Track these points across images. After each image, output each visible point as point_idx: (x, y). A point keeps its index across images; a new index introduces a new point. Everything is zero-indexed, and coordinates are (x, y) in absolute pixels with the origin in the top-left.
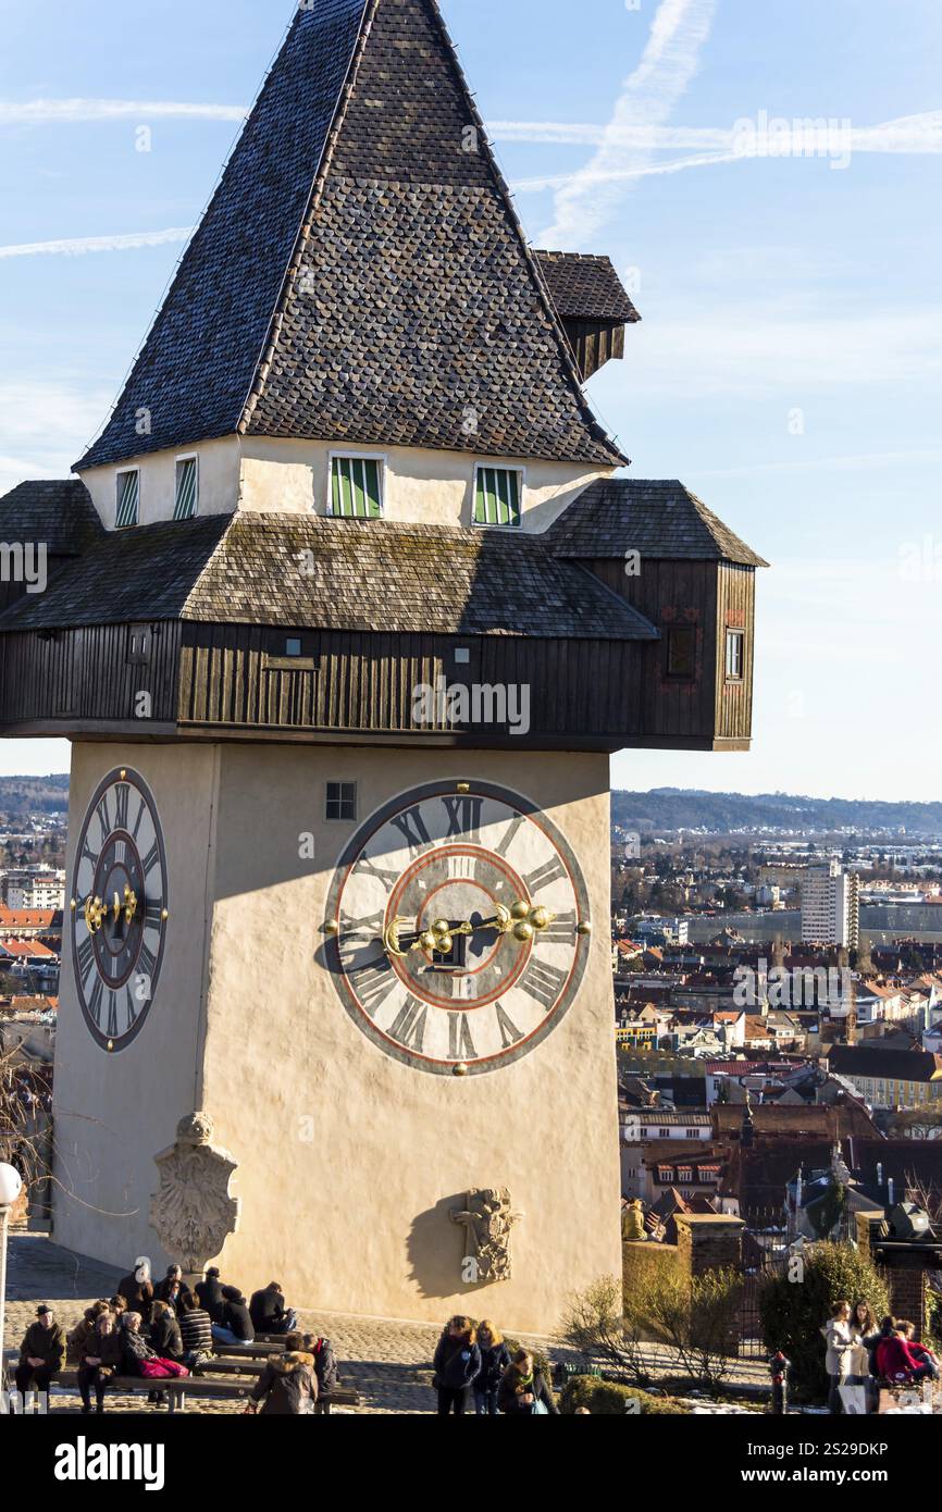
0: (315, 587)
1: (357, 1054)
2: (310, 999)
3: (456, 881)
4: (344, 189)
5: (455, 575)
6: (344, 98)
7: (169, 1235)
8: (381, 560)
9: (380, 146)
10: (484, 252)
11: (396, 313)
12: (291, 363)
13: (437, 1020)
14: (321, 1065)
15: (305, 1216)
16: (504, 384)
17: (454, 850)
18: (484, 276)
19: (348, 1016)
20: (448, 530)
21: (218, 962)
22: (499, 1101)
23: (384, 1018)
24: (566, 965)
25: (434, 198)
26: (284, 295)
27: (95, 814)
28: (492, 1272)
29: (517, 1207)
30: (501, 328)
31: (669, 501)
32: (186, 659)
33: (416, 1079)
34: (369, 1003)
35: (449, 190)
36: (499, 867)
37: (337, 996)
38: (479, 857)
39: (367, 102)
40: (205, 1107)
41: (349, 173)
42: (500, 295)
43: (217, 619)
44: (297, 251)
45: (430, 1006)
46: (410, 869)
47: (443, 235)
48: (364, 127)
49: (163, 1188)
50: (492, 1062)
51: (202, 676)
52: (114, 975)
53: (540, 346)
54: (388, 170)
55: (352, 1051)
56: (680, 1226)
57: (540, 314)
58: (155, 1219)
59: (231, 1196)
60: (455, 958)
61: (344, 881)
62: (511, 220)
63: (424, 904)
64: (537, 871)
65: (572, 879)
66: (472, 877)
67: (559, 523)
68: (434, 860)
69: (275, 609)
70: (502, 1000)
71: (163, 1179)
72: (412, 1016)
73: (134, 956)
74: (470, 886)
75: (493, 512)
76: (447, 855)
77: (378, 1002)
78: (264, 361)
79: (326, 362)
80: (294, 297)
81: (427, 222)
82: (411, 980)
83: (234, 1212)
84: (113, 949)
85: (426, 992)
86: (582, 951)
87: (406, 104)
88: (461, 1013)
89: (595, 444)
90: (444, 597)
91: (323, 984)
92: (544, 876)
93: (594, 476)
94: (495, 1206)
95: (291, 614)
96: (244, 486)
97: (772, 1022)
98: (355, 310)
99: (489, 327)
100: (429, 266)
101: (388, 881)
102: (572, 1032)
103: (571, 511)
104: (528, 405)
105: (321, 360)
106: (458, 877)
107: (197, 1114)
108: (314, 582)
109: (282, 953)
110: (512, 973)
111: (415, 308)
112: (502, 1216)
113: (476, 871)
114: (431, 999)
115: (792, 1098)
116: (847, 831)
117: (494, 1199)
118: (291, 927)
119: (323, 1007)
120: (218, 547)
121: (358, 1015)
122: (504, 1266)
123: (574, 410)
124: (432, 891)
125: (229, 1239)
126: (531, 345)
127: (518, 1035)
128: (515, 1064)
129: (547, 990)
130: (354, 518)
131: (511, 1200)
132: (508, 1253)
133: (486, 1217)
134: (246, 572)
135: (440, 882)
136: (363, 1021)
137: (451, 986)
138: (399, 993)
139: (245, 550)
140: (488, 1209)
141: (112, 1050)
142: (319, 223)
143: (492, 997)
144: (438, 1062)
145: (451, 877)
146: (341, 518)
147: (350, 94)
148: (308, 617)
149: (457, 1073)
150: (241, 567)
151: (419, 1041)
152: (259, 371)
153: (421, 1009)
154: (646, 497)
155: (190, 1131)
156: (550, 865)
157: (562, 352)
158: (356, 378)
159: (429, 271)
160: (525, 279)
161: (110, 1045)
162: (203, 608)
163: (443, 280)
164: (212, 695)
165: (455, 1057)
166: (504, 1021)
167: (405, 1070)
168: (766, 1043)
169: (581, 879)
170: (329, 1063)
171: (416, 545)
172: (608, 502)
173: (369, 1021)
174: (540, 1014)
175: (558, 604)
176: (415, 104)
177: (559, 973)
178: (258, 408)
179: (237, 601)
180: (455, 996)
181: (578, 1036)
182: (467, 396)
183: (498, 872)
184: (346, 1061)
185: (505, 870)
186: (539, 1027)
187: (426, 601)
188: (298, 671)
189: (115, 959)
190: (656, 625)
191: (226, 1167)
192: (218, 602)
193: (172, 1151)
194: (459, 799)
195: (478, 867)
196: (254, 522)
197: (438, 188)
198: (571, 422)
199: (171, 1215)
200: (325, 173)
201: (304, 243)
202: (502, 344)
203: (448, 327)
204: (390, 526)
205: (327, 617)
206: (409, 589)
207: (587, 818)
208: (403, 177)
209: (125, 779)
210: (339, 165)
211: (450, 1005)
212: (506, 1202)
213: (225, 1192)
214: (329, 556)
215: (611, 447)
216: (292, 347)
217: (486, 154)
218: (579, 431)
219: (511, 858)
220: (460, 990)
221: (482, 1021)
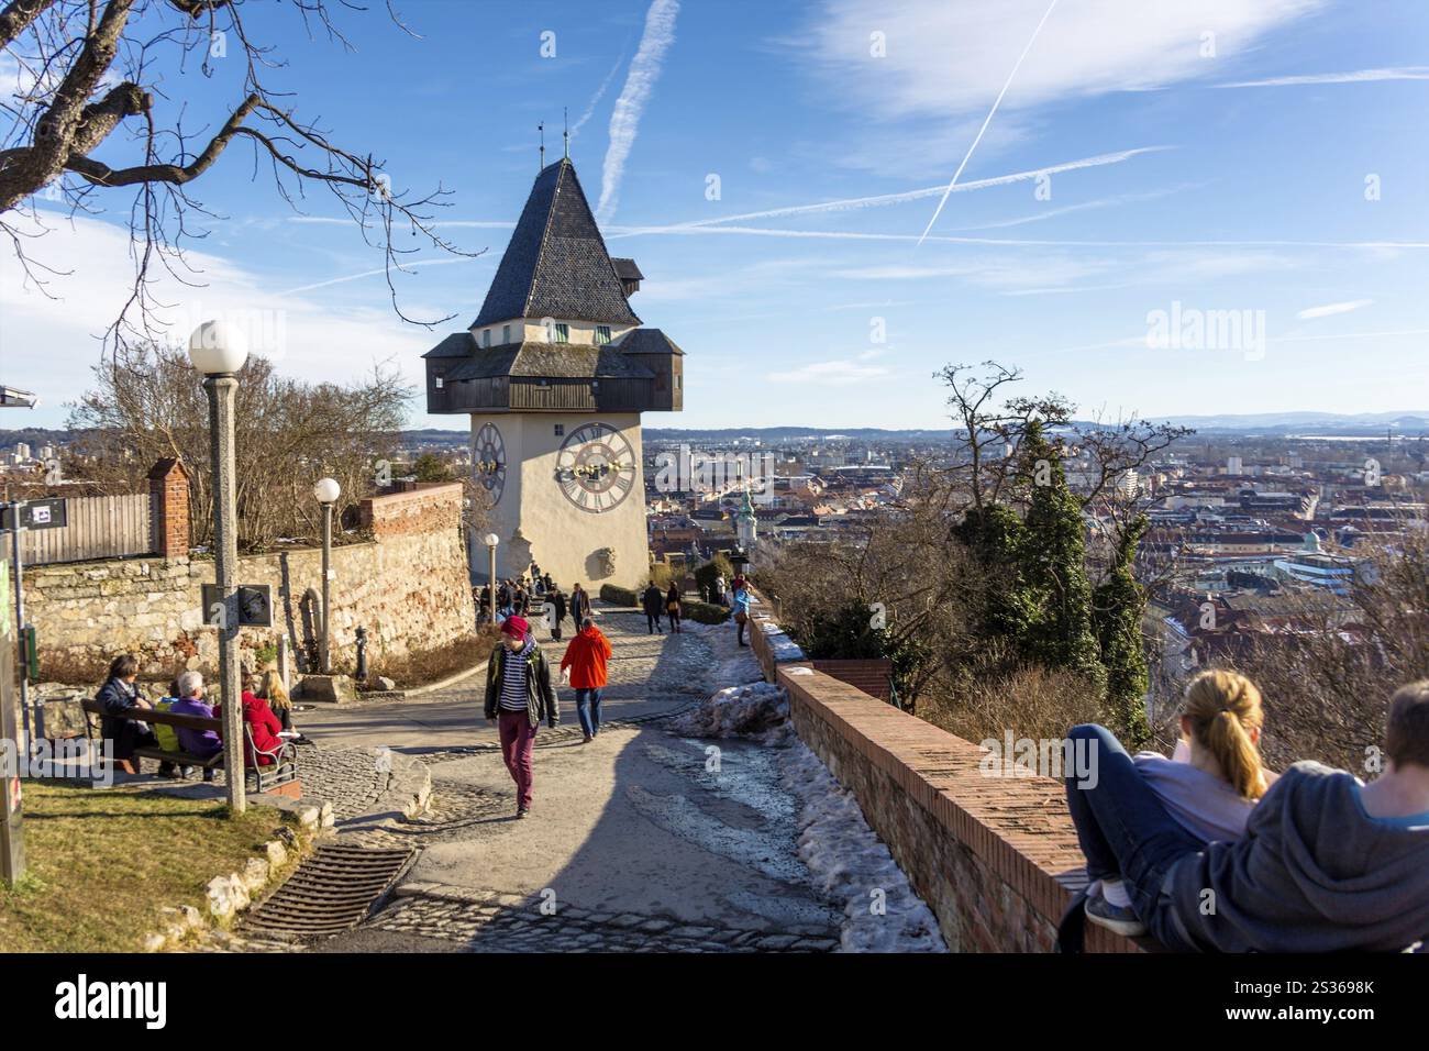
0: (549, 364)
1: (567, 507)
2: (552, 491)
4: (553, 240)
5: (592, 359)
6: (551, 212)
7: (512, 565)
8: (569, 356)
9: (563, 227)
10: (597, 259)
11: (571, 279)
12: (539, 295)
13: (591, 496)
14: (556, 512)
16: (604, 299)
17: (594, 444)
18: (597, 266)
19: (563, 496)
20: (589, 345)
22: (610, 521)
23: (575, 496)
24: (629, 479)
25: (581, 243)
26: (535, 274)
29: (617, 553)
30: (603, 282)
31: (656, 335)
32: (511, 388)
33: (585, 515)
34: (570, 492)
35: (585, 240)
36: (608, 449)
37: (560, 490)
38: (602, 446)
39: (559, 214)
40: (521, 525)
41: (554, 235)
42: (602, 272)
43: (520, 375)
44: (539, 260)
45: (588, 492)
46: (581, 450)
47: (584, 254)
48: (558, 221)
49: (509, 551)
50: (608, 509)
51: (516, 393)
52: (489, 487)
53: (615, 288)
54: (566, 234)
55: (565, 507)
56: (666, 557)
57: (614, 278)
58: (507, 560)
59: (531, 550)
60: (596, 478)
61: (561, 455)
62: (605, 249)
63: (586, 461)
64: (619, 450)
65: (630, 452)
66: (600, 453)
67: (623, 342)
68: (588, 447)
69: (538, 371)
70: (610, 490)
71: (509, 548)
72: (583, 495)
73: (495, 481)
75: (603, 340)
76: (592, 446)
77: (573, 492)
78: (530, 295)
79: (550, 294)
80: (539, 274)
81: (579, 250)
82: (582, 484)
84: (489, 479)
85: (587, 488)
86: (634, 474)
87: (571, 214)
88: (598, 494)
89: (633, 319)
90: (589, 366)
91: (556, 486)
92: (622, 451)
93: (633, 328)
94: (611, 552)
95: (543, 373)
96: (526, 334)
98: (558, 278)
99: (599, 282)
100: (580, 264)
101: (574, 454)
102: (632, 498)
103: (627, 339)
104: (612, 306)
106: (596, 453)
107: (519, 528)
109: (543, 477)
110: (613, 482)
111: (576, 277)
112: (613, 556)
113: (601, 451)
114: (589, 490)
115: (678, 527)
116: (692, 440)
117: (610, 550)
118: (546, 469)
119: (556, 494)
120: (519, 353)
121: (567, 495)
123: (626, 308)
124: (588, 457)
126: (612, 287)
127: (616, 500)
128: (615, 509)
129: (624, 486)
130: (560, 343)
132: (615, 567)
133: (608, 556)
134: (528, 360)
135: (590, 454)
136: (568, 497)
137: (595, 486)
138: (579, 488)
139: (527, 353)
140: (609, 553)
142: (546, 251)
143: (607, 489)
144: (592, 509)
145: (594, 453)
146: (556, 344)
147: (553, 211)
148: (548, 373)
149: (597, 512)
150: (526, 359)
151: (586, 503)
152: (529, 298)
153: (586, 493)
154: (649, 334)
155: (517, 534)
156: (623, 448)
157: (621, 289)
158: (559, 299)
159: (580, 266)
160: (610, 268)
161: (488, 508)
162: (516, 372)
163: (584, 268)
164: (519, 398)
165: (597, 508)
166: (611, 496)
167: (581, 512)
169: (633, 452)
170: (559, 511)
171: (579, 351)
172: (638, 335)
173: (570, 497)
174: (622, 494)
175: (624, 367)
176: (574, 214)
177: (627, 481)
178: (530, 309)
179: (526, 369)
180: (596, 489)
181: (634, 500)
182: (593, 304)
183: (608, 451)
184: (564, 510)
185: (610, 450)
186: (622, 498)
187: (584, 368)
188: (545, 391)
189: (489, 482)
190: (654, 373)
191: (529, 543)
192: (520, 370)
193: (513, 540)
194: (595, 429)
195: (601, 449)
196: (530, 345)
197: (582, 239)
198: (626, 312)
199: (512, 559)
200: (547, 236)
201: (541, 257)
202: (603, 288)
203: (586, 283)
204: (571, 345)
205: (553, 373)
206: (578, 364)
207: (634, 435)
208: (571, 236)
209: (490, 426)
210: (551, 233)
211: (594, 492)
212: (614, 551)
213: (529, 549)
214: (553, 355)
215: (638, 319)
216: (539, 289)
217: (596, 229)
218: (628, 315)
219: (611, 447)
220: (597, 487)
221: (604, 496)
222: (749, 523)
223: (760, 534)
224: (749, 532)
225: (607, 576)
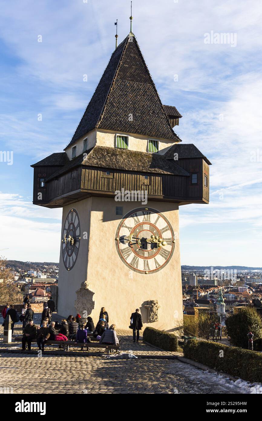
0: (113, 161)
1: (123, 268)
2: (112, 256)
3: (145, 230)
4: (120, 82)
5: (144, 161)
6: (120, 64)
7: (79, 310)
8: (128, 156)
9: (127, 74)
10: (150, 97)
11: (131, 107)
12: (108, 115)
13: (141, 261)
14: (115, 271)
15: (111, 306)
16: (155, 123)
17: (145, 223)
18: (150, 101)
19: (121, 260)
20: (143, 153)
21: (91, 246)
22: (155, 280)
23: (129, 260)
24: (170, 250)
25: (139, 85)
26: (106, 101)
27: (67, 220)
28: (154, 319)
29: (159, 304)
30: (154, 112)
31: (191, 148)
32: (83, 174)
33: (136, 274)
34: (125, 257)
35: (142, 84)
36: (155, 227)
37: (118, 255)
38: (150, 225)
39: (125, 65)
40: (87, 280)
41: (121, 78)
42: (153, 105)
43: (90, 165)
44: (109, 93)
45: (139, 258)
46: (135, 227)
47: (141, 93)
48: (123, 70)
49: (78, 299)
50: (153, 271)
51: (87, 178)
52: (70, 254)
53: (162, 116)
54: (129, 79)
55: (122, 268)
56: (195, 310)
57: (162, 110)
58: (76, 306)
59: (93, 300)
60: (145, 248)
61: (120, 229)
62: (156, 91)
63: (138, 235)
64: (163, 229)
65: (171, 231)
66: (149, 229)
67: (167, 153)
68: (140, 225)
69: (104, 164)
70: (156, 257)
71: (78, 297)
72: (135, 260)
73: (74, 249)
74: (148, 231)
75: (153, 150)
76: (143, 224)
77: (128, 257)
78: (102, 114)
79: (116, 116)
80: (109, 102)
81: (138, 90)
82: (135, 252)
83: (94, 304)
84: (70, 248)
85: (139, 255)
86: (173, 247)
87: (133, 66)
88: (146, 260)
89: (174, 137)
90: (142, 165)
91: (115, 252)
92: (165, 230)
93: (174, 144)
94: (155, 304)
95: (107, 165)
96: (97, 140)
97: (186, 296)
98: (122, 106)
99: (151, 112)
100: (138, 98)
101: (130, 229)
102: (171, 265)
103: (169, 150)
104: (160, 128)
105: (115, 115)
106: (145, 229)
107: (86, 281)
108: (113, 160)
109: (106, 245)
110: (158, 251)
111: (135, 107)
112: (156, 306)
113: (149, 228)
114: (140, 257)
117: (154, 302)
118: (108, 239)
119: (115, 258)
120: (91, 151)
121: (123, 259)
122: (157, 318)
123: (170, 130)
124: (140, 232)
125: (93, 311)
126: (160, 116)
127: (159, 265)
128: (159, 272)
129: (166, 255)
130: (122, 148)
131: (158, 303)
132: (158, 315)
133: (153, 307)
134: (97, 157)
135: (142, 230)
136: (124, 261)
137: (144, 254)
138: (133, 255)
139: (97, 152)
140: (153, 304)
141: (69, 270)
142: (114, 88)
143: (153, 256)
144: (141, 271)
145: (144, 229)
146: (119, 148)
147: (121, 63)
148: (111, 166)
149: (146, 274)
150: (96, 156)
151: (137, 266)
152: (101, 116)
153: (137, 259)
154: (186, 147)
155: (84, 285)
156: (166, 227)
157: (167, 118)
158: (122, 120)
159: (138, 99)
160: (159, 103)
161: (69, 269)
162: (87, 163)
163: (141, 101)
164: (89, 182)
165: (145, 270)
166: (156, 262)
167: (134, 273)
168: (185, 299)
169: (173, 231)
170: (117, 271)
171: (136, 155)
172: (178, 148)
173: (125, 261)
174: (164, 261)
175: (167, 168)
176: (135, 67)
177: (168, 252)
178: (101, 123)
179: (95, 162)
180: (145, 256)
181: (173, 266)
182: (147, 125)
183: (154, 228)
184: (120, 270)
185: (156, 228)
186: (164, 264)
187: (138, 165)
188: (109, 178)
189: (70, 250)
190: (189, 173)
191: (92, 294)
192: (91, 162)
193: (80, 290)
194: (146, 212)
195: (150, 227)
196: (99, 148)
197: (140, 83)
198: (169, 132)
199: (80, 305)
200: (116, 78)
201: (111, 91)
202: (154, 115)
203: (142, 111)
204: (130, 151)
205: (116, 167)
206: (134, 163)
207: (174, 217)
208: (132, 81)
209: (73, 211)
210: (119, 77)
211: (144, 258)
212: (157, 303)
213: (92, 299)
214: (116, 155)
215: (178, 137)
216: (108, 112)
217: (150, 78)
218: (171, 134)
219: (157, 225)
220: (146, 254)
221: (151, 262)
222: (222, 306)
223: (226, 311)
224: (222, 310)
225: (151, 322)
